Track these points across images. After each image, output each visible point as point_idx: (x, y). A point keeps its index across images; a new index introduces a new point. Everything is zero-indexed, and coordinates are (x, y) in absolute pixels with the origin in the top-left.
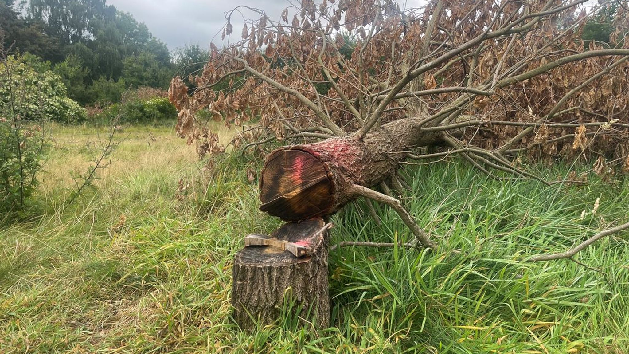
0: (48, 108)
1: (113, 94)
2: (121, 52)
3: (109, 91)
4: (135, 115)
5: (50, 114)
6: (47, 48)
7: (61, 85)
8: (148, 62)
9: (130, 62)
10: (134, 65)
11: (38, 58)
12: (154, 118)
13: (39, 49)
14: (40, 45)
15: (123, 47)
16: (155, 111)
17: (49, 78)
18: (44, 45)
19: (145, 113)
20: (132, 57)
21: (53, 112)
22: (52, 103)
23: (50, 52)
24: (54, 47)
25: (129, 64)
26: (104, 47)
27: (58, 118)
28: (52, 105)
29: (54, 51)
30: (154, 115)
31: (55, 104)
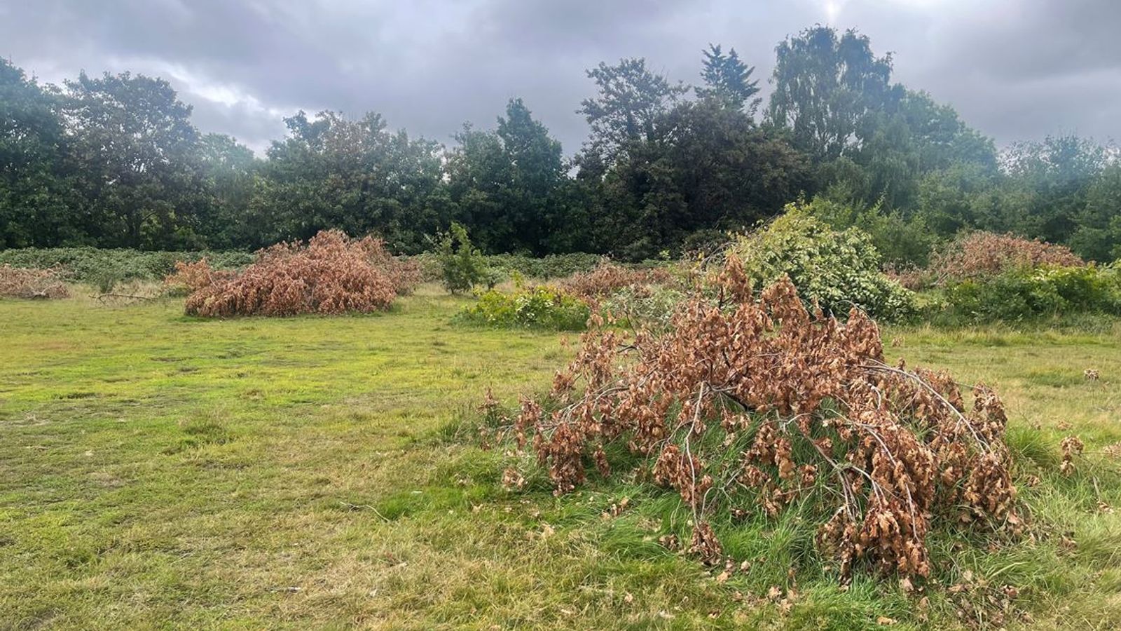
0: (859, 294)
1: (906, 244)
2: (911, 164)
3: (898, 240)
4: (1013, 305)
5: (862, 304)
6: (794, 171)
7: (871, 250)
8: (968, 180)
9: (933, 182)
10: (941, 188)
11: (835, 206)
12: (1052, 312)
13: (785, 174)
14: (786, 168)
15: (914, 155)
16: (1055, 296)
17: (854, 240)
18: (791, 167)
19: (1030, 301)
20: (936, 173)
21: (866, 301)
22: (864, 286)
23: (798, 177)
24: (803, 168)
25: (932, 186)
26: (884, 159)
27: (872, 311)
28: (864, 289)
29: (803, 174)
30: (1053, 306)
31: (870, 288)
